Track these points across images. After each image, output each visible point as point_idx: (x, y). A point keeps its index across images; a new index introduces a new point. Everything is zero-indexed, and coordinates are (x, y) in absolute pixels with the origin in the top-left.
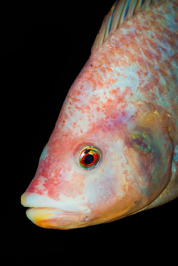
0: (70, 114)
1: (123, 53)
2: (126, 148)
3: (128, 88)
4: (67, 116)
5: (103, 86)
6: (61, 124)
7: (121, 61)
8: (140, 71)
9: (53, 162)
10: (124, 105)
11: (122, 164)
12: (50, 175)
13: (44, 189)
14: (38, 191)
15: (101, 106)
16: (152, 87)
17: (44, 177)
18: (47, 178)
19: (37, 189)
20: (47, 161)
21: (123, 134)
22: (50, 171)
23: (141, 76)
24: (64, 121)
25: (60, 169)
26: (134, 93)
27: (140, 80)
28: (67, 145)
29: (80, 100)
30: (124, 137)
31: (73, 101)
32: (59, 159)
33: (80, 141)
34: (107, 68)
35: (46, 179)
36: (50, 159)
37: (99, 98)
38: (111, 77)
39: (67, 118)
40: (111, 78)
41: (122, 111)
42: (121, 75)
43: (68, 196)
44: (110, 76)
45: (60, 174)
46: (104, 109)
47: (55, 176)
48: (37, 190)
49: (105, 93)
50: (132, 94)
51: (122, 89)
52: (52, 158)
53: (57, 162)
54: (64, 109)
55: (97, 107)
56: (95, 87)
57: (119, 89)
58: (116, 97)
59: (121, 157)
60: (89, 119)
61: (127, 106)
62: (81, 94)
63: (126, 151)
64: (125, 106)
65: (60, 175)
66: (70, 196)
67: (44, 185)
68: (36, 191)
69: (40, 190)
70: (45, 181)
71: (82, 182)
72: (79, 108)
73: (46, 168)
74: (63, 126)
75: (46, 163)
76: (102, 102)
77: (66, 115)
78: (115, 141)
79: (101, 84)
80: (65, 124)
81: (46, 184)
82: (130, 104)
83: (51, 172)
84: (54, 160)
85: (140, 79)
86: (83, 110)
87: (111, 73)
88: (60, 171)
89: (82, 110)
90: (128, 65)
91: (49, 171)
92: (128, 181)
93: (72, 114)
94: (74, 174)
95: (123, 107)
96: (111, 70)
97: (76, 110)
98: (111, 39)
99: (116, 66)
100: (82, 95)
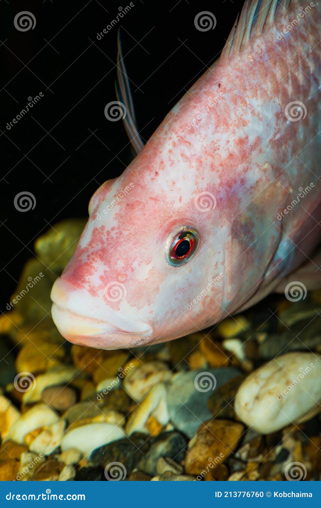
0: (170, 163)
1: (266, 75)
2: (230, 238)
3: (259, 140)
4: (164, 166)
5: (229, 128)
6: (150, 175)
7: (262, 89)
8: (280, 112)
9: (125, 241)
10: (248, 167)
11: (215, 263)
12: (116, 264)
13: (100, 285)
14: (90, 286)
15: (217, 163)
16: (286, 142)
17: (103, 262)
18: (110, 267)
19: (89, 282)
20: (113, 234)
21: (232, 215)
22: (117, 256)
23: (279, 122)
24: (156, 173)
25: (135, 259)
26: (264, 149)
27: (276, 127)
28: (155, 218)
29: (190, 144)
30: (232, 220)
31: (179, 140)
32: (137, 240)
33: (176, 216)
34: (241, 98)
35: (107, 269)
36: (121, 233)
37: (218, 149)
38: (242, 115)
39: (163, 169)
40: (242, 117)
41: (242, 177)
42: (256, 114)
43: (132, 306)
44: (242, 112)
45: (133, 266)
46: (220, 168)
47: (124, 268)
48: (88, 284)
49: (228, 142)
50: (260, 151)
51: (252, 139)
52: (126, 233)
53: (133, 244)
54: (161, 150)
55: (211, 163)
56: (217, 127)
57: (247, 138)
58: (240, 151)
59: (219, 253)
60: (196, 181)
61: (250, 170)
62: (195, 134)
63: (228, 243)
64: (248, 169)
65: (132, 269)
66: (135, 305)
67: (102, 278)
68: (86, 285)
69: (94, 287)
70: (105, 271)
71: (159, 285)
72: (187, 157)
73: (112, 248)
74: (153, 179)
75: (112, 238)
76: (220, 155)
77: (162, 162)
78: (220, 226)
79: (227, 124)
80: (157, 178)
81: (104, 277)
82: (255, 166)
83: (118, 259)
84: (128, 239)
85: (277, 125)
86: (191, 164)
87: (244, 108)
88: (134, 261)
89: (190, 162)
90: (269, 99)
91: (115, 255)
92: (214, 290)
93: (172, 164)
94: (152, 270)
95: (246, 170)
96: (246, 102)
97: (180, 158)
98: (255, 46)
99: (253, 97)
100: (196, 136)
